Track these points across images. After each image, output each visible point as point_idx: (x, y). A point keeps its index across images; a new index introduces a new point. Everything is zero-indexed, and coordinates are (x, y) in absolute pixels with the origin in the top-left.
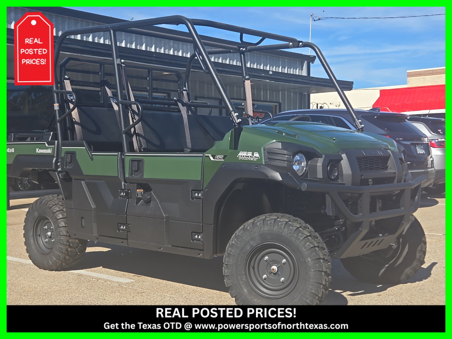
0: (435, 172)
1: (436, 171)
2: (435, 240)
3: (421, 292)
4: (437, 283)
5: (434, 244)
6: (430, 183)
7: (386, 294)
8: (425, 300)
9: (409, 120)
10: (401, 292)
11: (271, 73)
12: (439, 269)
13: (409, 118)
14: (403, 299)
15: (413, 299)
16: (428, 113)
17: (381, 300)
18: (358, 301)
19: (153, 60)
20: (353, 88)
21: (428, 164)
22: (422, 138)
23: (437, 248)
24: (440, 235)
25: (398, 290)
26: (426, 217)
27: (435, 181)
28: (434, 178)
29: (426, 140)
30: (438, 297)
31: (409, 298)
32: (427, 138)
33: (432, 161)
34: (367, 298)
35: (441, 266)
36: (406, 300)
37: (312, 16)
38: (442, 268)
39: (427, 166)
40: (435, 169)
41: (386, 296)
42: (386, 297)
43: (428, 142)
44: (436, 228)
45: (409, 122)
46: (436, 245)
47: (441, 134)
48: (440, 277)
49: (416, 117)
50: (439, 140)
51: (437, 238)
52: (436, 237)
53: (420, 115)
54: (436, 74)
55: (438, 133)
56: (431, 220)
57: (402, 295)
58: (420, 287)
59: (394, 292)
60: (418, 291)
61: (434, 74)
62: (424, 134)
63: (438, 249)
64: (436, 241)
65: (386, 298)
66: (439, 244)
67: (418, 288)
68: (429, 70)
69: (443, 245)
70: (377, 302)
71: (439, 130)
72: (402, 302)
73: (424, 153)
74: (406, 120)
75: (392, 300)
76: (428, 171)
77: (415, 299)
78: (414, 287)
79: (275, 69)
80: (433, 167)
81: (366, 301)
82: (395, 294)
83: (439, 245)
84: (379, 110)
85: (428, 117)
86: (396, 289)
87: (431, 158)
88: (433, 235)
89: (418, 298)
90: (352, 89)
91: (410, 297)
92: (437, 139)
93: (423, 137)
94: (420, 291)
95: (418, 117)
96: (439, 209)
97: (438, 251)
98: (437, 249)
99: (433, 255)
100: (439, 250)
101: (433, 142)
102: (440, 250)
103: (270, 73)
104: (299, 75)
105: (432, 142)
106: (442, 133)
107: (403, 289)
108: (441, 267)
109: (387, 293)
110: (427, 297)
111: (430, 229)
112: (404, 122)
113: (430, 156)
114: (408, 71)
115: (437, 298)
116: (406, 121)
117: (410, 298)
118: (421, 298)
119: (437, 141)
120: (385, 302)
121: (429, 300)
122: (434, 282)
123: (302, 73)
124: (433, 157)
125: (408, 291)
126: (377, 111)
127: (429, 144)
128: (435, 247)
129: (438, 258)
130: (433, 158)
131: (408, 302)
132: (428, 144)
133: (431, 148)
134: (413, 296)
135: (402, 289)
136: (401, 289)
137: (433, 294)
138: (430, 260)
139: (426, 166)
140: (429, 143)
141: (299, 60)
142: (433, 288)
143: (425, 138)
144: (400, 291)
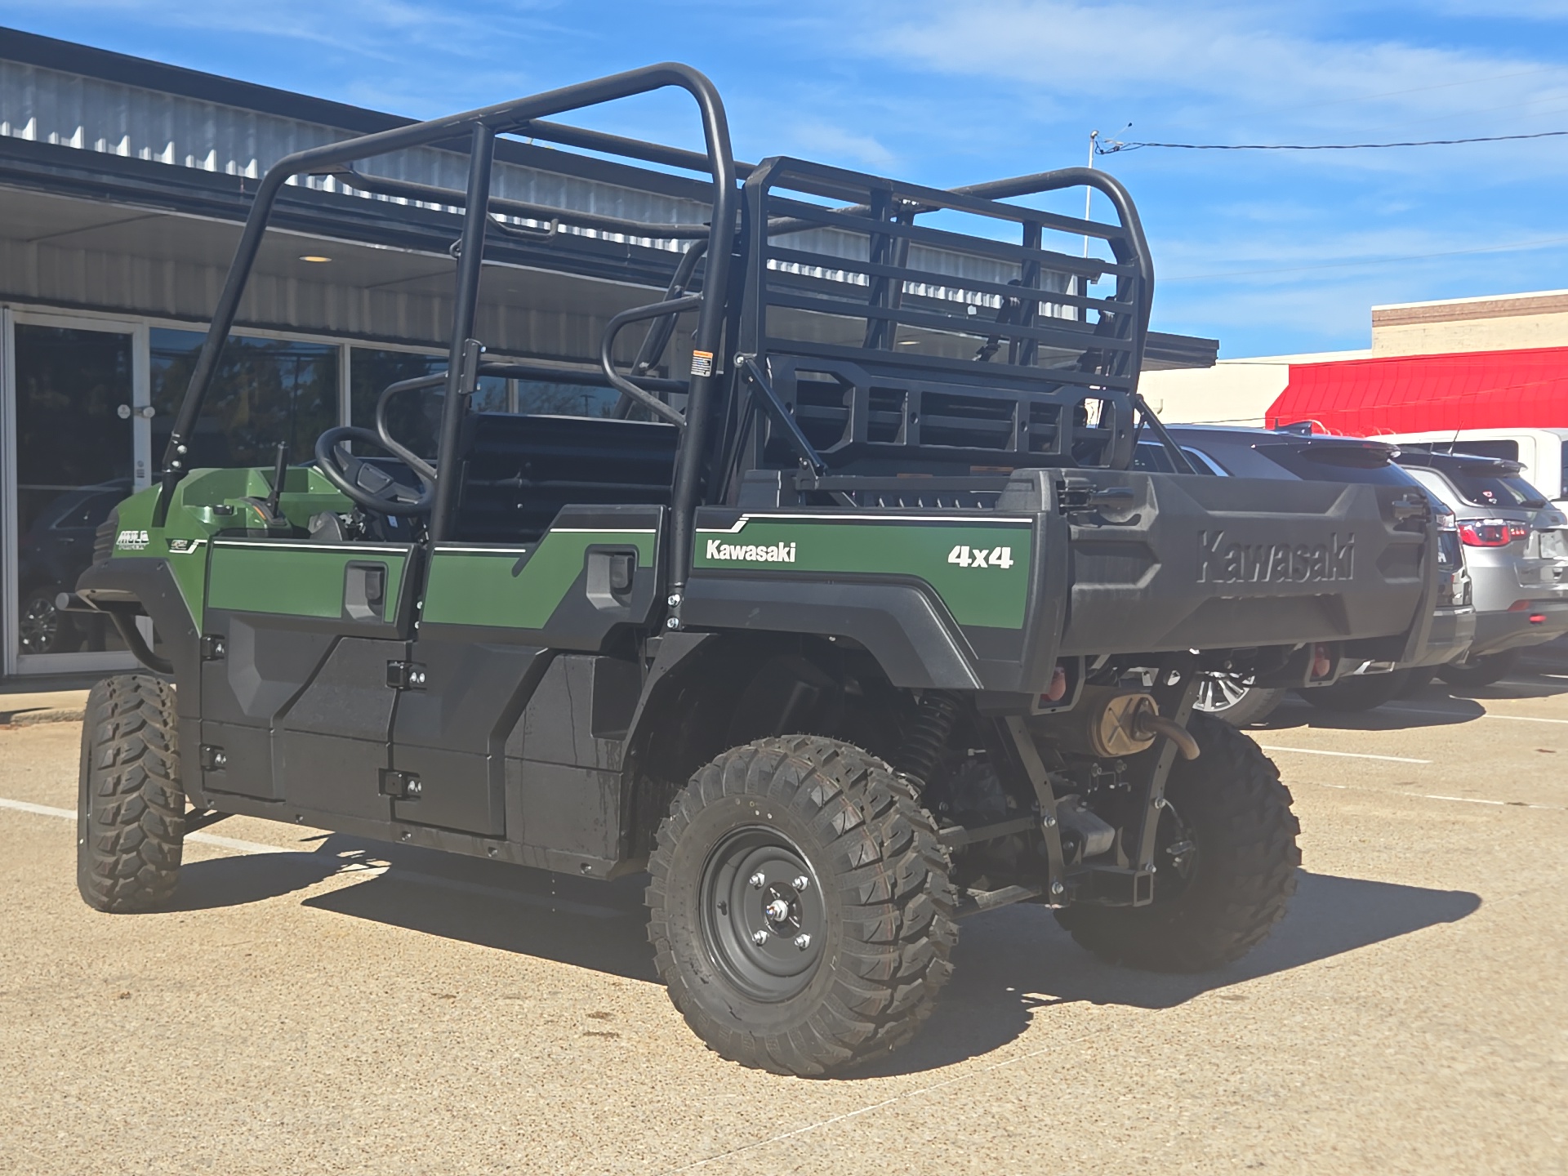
0: (1475, 619)
1: (1477, 617)
2: (1485, 819)
3: (1461, 959)
4: (1504, 935)
5: (1484, 828)
6: (1460, 650)
7: (1363, 963)
8: (1476, 980)
9: (1397, 460)
10: (1405, 957)
11: (972, 311)
12: (1507, 898)
13: (1397, 454)
14: (1412, 974)
15: (1442, 976)
16: (1452, 440)
17: (1350, 978)
18: (1286, 979)
19: (626, 268)
20: (1217, 361)
21: (1453, 595)
22: (1438, 516)
23: (1493, 840)
24: (1496, 805)
25: (1395, 953)
26: (1451, 753)
27: (1473, 644)
28: (1472, 638)
29: (1449, 523)
30: (1513, 972)
31: (1429, 974)
32: (1452, 516)
33: (1467, 585)
34: (1307, 971)
35: (1510, 889)
36: (1422, 979)
37: (1093, 137)
38: (1516, 897)
39: (1451, 601)
40: (1474, 611)
41: (1361, 966)
42: (1361, 969)
43: (1455, 527)
44: (1482, 785)
45: (1399, 467)
46: (1488, 832)
47: (1491, 503)
48: (1512, 919)
49: (1416, 451)
50: (1487, 522)
51: (1489, 812)
52: (1486, 811)
53: (1426, 446)
54: (1461, 317)
55: (1483, 501)
56: (1466, 761)
57: (1408, 964)
58: (1456, 944)
59: (1384, 957)
60: (1454, 956)
61: (1454, 317)
62: (1444, 504)
63: (1498, 842)
64: (1489, 822)
65: (1362, 972)
66: (1497, 828)
67: (1453, 948)
68: (1440, 306)
69: (1509, 832)
70: (1339, 982)
71: (1485, 494)
72: (1410, 983)
73: (1445, 561)
74: (1389, 461)
75: (1381, 979)
76: (1455, 616)
77: (1446, 976)
78: (1440, 944)
79: (982, 301)
80: (1471, 604)
81: (1308, 980)
82: (1388, 963)
83: (1498, 831)
84: (1309, 431)
85: (1452, 453)
86: (1387, 950)
87: (1463, 576)
88: (1476, 804)
89: (1455, 972)
90: (1214, 364)
91: (1431, 970)
92: (1481, 520)
93: (1440, 513)
94: (1458, 957)
95: (1423, 452)
96: (1486, 731)
97: (1497, 848)
98: (1492, 843)
99: (1483, 859)
100: (1500, 845)
101: (1469, 528)
102: (1503, 846)
103: (970, 313)
104: (1052, 318)
105: (1466, 528)
106: (1495, 501)
107: (1410, 951)
108: (1511, 894)
109: (1365, 960)
110: (1482, 971)
111: (1467, 788)
112: (1384, 466)
113: (1460, 571)
114: (1374, 308)
115: (1511, 974)
116: (1389, 464)
117: (1433, 973)
118: (1463, 975)
119: (1478, 525)
120: (1363, 981)
121: (1488, 980)
122: (1495, 933)
123: (1060, 313)
124: (1469, 572)
125: (1425, 956)
126: (1303, 431)
127: (1459, 535)
128: (1485, 837)
129: (1500, 866)
130: (1469, 577)
131: (1429, 983)
132: (1455, 532)
133: (1464, 546)
134: (1440, 969)
135: (1406, 949)
136: (1404, 948)
137: (1496, 963)
138: (1477, 874)
139: (1446, 600)
140: (1459, 531)
141: (1053, 273)
142: (1494, 949)
143: (1448, 515)
144: (1401, 954)
